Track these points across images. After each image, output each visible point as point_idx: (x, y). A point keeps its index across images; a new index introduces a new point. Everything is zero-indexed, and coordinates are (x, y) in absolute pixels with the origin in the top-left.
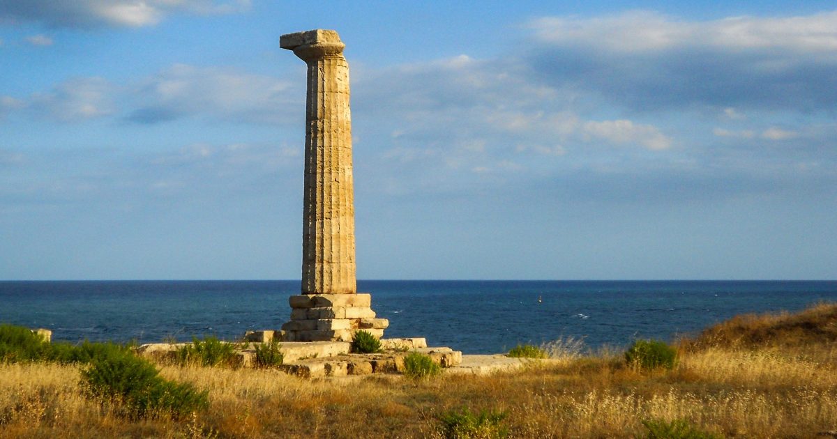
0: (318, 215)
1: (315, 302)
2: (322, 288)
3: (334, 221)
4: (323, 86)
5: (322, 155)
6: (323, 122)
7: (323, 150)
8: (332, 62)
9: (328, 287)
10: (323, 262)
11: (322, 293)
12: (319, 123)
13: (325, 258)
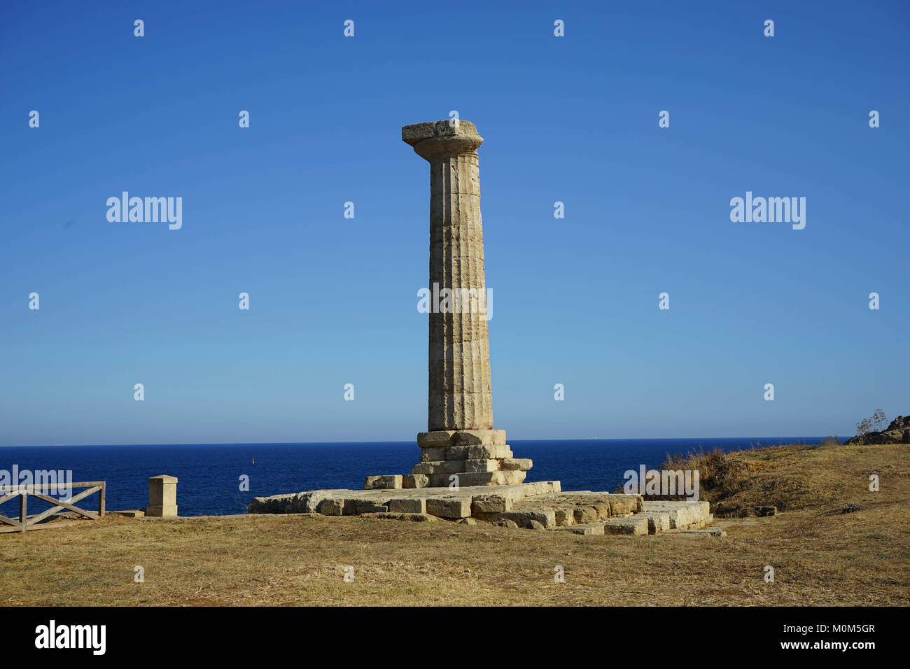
0: (456, 337)
1: (456, 439)
2: (463, 423)
3: (473, 344)
4: (457, 186)
5: (459, 267)
6: (458, 229)
7: (459, 262)
8: (467, 159)
9: (469, 422)
10: (463, 393)
11: (463, 429)
12: (454, 230)
13: (466, 387)
